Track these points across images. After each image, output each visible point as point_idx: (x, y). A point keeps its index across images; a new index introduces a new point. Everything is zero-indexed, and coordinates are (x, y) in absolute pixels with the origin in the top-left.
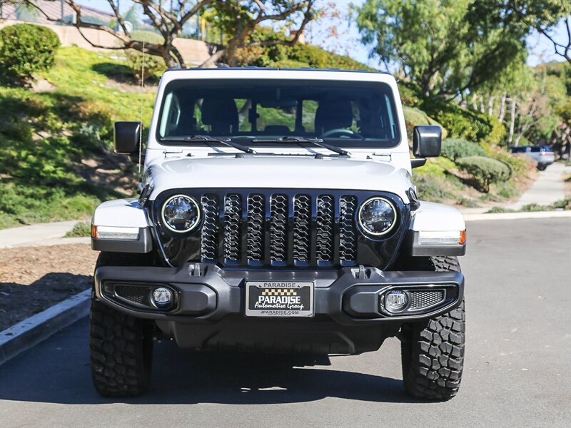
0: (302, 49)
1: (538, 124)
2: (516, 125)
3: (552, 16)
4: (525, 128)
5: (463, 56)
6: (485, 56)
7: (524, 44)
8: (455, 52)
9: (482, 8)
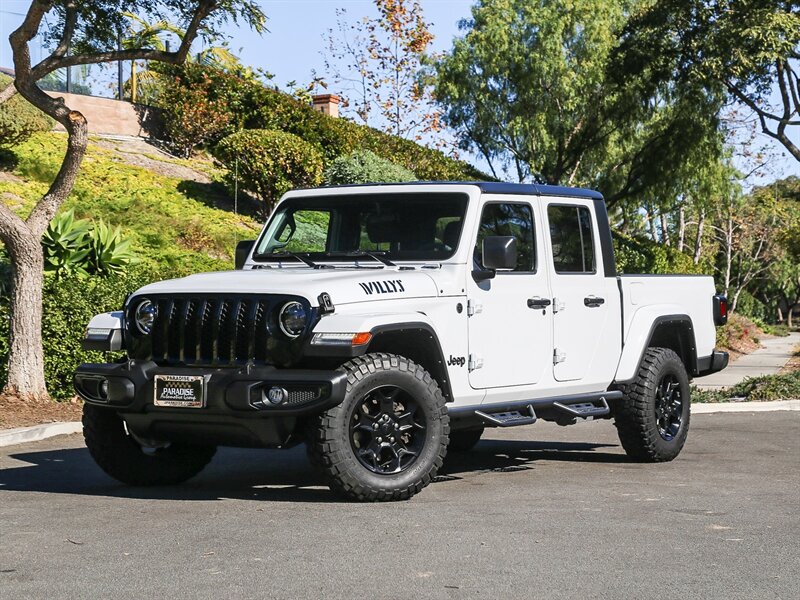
0: (308, 117)
1: (769, 272)
2: (734, 273)
3: (747, 57)
4: (747, 277)
5: (611, 144)
6: (651, 143)
7: (715, 122)
8: (599, 135)
9: (634, 54)
